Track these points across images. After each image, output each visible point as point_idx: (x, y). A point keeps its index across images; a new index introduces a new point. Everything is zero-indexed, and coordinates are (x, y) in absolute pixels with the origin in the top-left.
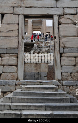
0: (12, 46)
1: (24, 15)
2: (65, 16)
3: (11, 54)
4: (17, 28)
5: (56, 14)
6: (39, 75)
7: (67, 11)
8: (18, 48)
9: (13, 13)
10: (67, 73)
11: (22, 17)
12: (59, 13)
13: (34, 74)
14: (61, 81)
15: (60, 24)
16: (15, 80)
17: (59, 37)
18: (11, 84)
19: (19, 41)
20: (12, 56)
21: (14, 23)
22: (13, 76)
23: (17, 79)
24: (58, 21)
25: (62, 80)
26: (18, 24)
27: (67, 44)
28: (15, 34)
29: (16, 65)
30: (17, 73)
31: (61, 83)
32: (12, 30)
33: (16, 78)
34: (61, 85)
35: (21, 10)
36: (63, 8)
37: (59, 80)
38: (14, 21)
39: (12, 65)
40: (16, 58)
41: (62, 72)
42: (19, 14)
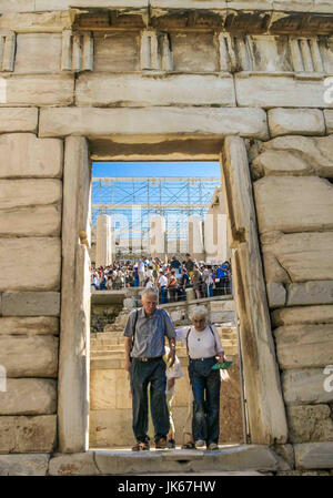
0: (30, 281)
1: (87, 139)
2: (277, 142)
4: (56, 196)
5: (237, 134)
7: (282, 120)
8: (60, 291)
9: (36, 132)
10: (313, 403)
11: (75, 149)
12: (247, 130)
14: (287, 449)
15: (255, 175)
16: (44, 452)
17: (258, 230)
19: (65, 256)
20: (30, 326)
21: (38, 172)
22: (35, 432)
23: (56, 449)
24: (250, 164)
25: (289, 441)
26: (62, 179)
27: (299, 264)
28: (47, 221)
29: (50, 372)
30: (56, 413)
31: (285, 459)
32: (33, 206)
33: (53, 440)
35: (76, 118)
36: (266, 110)
37: (275, 444)
38: (42, 166)
39: (30, 373)
40: (50, 338)
41: (288, 400)
42: (63, 133)
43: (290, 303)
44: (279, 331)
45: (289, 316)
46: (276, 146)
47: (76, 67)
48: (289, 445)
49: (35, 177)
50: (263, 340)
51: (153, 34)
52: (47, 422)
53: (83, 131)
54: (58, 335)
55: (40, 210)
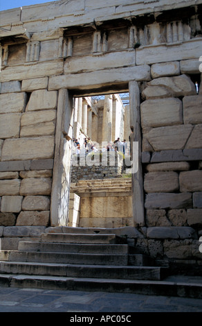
0: (42, 155)
1: (68, 89)
2: (153, 82)
3: (38, 172)
4: (53, 117)
5: (134, 80)
6: (123, 224)
7: (157, 70)
8: (54, 159)
9: (47, 89)
10: (158, 209)
11: (63, 94)
12: (140, 77)
13: (113, 222)
14: (143, 229)
15: (142, 99)
16: (44, 225)
17: (141, 127)
18: (35, 234)
19: (56, 144)
20: (40, 174)
21: (47, 107)
22: (41, 217)
23: (49, 224)
24: (141, 94)
25: (146, 226)
26: (56, 109)
27: (158, 142)
28: (50, 129)
29: (48, 193)
30: (49, 210)
31: (142, 234)
32: (44, 122)
34: (142, 236)
35: (63, 80)
36: (150, 65)
38: (49, 104)
39: (40, 193)
40: (49, 179)
41: (146, 207)
42: (58, 88)
43: (151, 161)
44: (146, 175)
45: (150, 168)
46: (152, 84)
47: (64, 56)
48: (145, 228)
49: (46, 109)
50: (136, 179)
51: (99, 33)
52: (46, 213)
53: (66, 86)
54: (52, 177)
55: (47, 124)
